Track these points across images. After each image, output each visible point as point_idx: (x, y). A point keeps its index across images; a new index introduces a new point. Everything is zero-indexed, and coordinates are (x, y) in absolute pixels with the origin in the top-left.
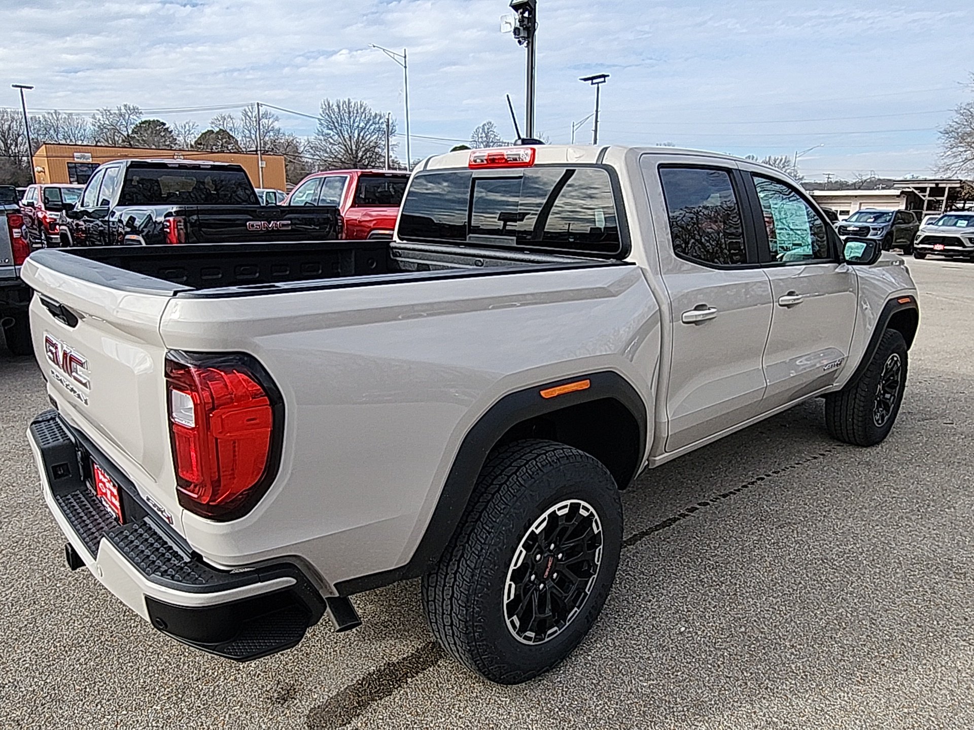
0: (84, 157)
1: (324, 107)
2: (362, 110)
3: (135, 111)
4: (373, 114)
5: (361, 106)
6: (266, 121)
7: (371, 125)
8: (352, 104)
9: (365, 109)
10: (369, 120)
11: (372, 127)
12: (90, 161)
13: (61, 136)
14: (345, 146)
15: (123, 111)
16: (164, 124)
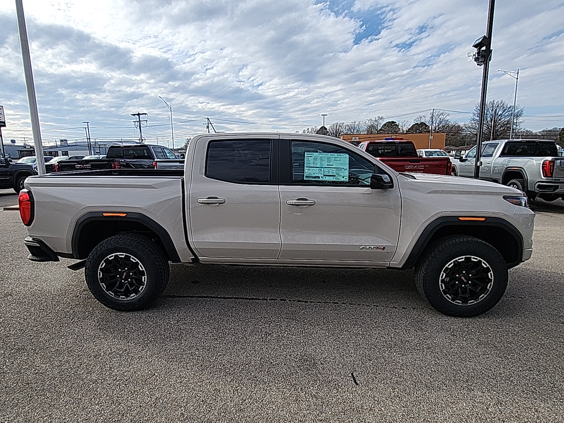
0: (355, 139)
1: (477, 106)
2: (501, 105)
3: (382, 118)
4: (508, 106)
5: (501, 103)
6: (442, 116)
7: (506, 112)
8: (495, 103)
9: (503, 104)
10: (505, 110)
11: (507, 113)
12: (358, 140)
13: (355, 131)
14: (488, 126)
15: (377, 119)
16: (395, 122)
